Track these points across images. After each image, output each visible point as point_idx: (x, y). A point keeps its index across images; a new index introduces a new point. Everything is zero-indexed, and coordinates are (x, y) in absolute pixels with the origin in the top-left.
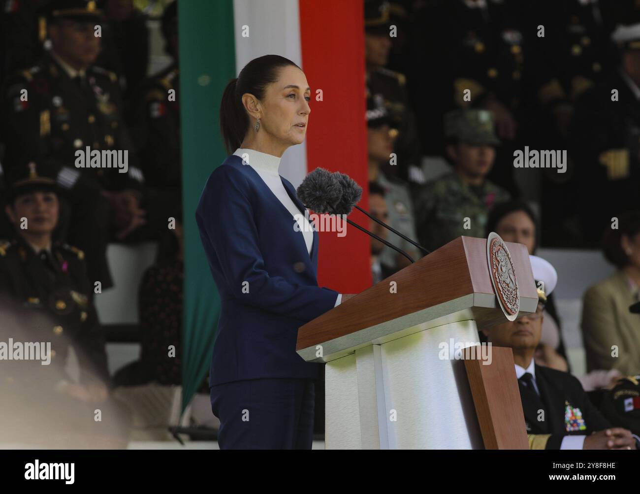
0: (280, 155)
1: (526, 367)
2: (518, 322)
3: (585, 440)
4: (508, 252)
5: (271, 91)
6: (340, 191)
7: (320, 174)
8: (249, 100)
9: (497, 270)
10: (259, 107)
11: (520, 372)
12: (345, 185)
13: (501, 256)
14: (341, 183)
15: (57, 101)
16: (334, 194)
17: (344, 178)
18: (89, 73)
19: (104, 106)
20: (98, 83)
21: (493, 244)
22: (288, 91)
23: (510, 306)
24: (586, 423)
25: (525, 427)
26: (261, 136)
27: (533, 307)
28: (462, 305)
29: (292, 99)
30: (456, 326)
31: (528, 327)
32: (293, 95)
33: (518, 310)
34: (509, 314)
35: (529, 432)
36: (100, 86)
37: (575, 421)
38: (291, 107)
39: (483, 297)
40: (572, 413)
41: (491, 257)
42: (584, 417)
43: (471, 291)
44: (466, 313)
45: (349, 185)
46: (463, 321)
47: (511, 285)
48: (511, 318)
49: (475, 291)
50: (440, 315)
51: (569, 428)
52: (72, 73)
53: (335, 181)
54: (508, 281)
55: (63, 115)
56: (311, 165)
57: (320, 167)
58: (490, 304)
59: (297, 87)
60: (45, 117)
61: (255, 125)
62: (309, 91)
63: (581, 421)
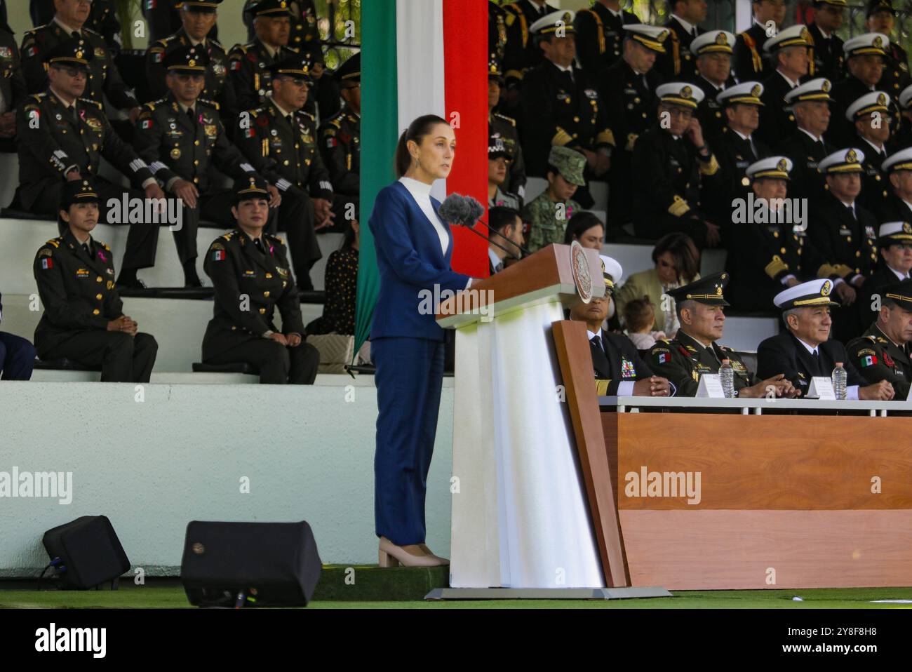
0: (430, 183)
1: (595, 332)
2: (593, 302)
3: (635, 384)
4: (585, 255)
5: (427, 140)
6: (468, 209)
7: (455, 198)
8: (412, 145)
9: (577, 267)
10: (418, 150)
11: (591, 335)
12: (473, 206)
13: (580, 258)
14: (470, 204)
15: (274, 132)
16: (465, 211)
17: (472, 200)
18: (296, 114)
19: (306, 138)
20: (302, 122)
21: (575, 249)
22: (438, 140)
23: (585, 292)
24: (636, 372)
25: (594, 374)
26: (418, 171)
27: (602, 293)
28: (553, 291)
29: (441, 147)
30: (547, 306)
31: (599, 306)
32: (442, 144)
33: (591, 296)
34: (584, 298)
35: (596, 378)
36: (303, 124)
37: (629, 371)
38: (439, 152)
39: (567, 286)
40: (627, 365)
41: (574, 259)
42: (634, 368)
43: (558, 281)
44: (555, 297)
45: (476, 206)
46: (553, 302)
47: (587, 278)
48: (587, 301)
49: (561, 281)
50: (536, 298)
51: (624, 375)
52: (285, 114)
53: (465, 202)
54: (585, 275)
55: (278, 143)
56: (449, 192)
57: (456, 192)
58: (571, 291)
59: (445, 138)
60: (266, 143)
61: (414, 162)
62: (455, 142)
63: (633, 371)
